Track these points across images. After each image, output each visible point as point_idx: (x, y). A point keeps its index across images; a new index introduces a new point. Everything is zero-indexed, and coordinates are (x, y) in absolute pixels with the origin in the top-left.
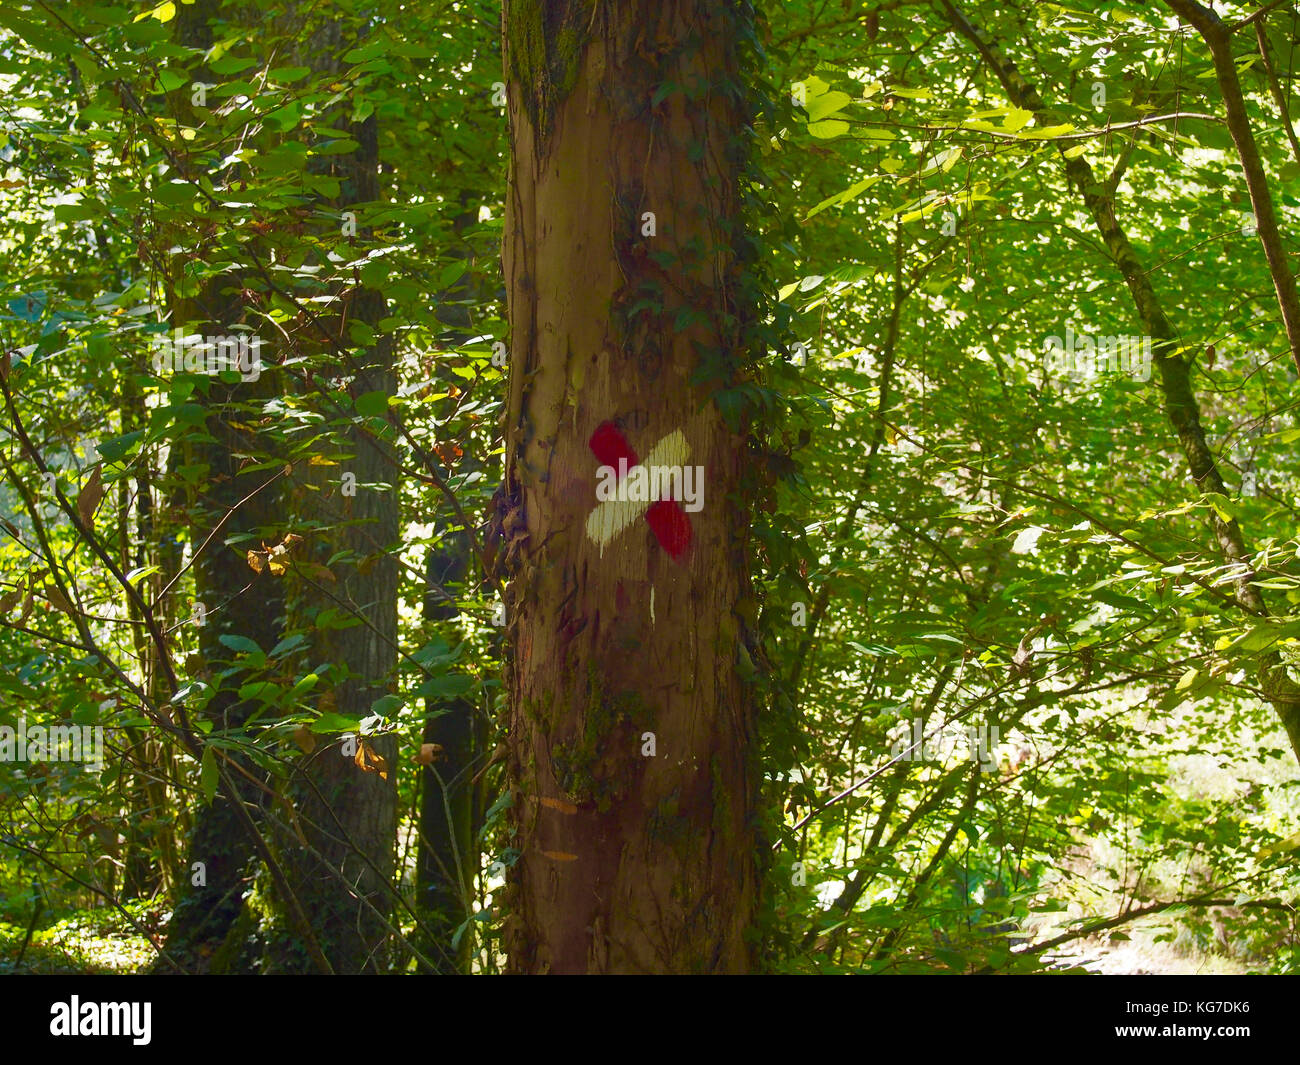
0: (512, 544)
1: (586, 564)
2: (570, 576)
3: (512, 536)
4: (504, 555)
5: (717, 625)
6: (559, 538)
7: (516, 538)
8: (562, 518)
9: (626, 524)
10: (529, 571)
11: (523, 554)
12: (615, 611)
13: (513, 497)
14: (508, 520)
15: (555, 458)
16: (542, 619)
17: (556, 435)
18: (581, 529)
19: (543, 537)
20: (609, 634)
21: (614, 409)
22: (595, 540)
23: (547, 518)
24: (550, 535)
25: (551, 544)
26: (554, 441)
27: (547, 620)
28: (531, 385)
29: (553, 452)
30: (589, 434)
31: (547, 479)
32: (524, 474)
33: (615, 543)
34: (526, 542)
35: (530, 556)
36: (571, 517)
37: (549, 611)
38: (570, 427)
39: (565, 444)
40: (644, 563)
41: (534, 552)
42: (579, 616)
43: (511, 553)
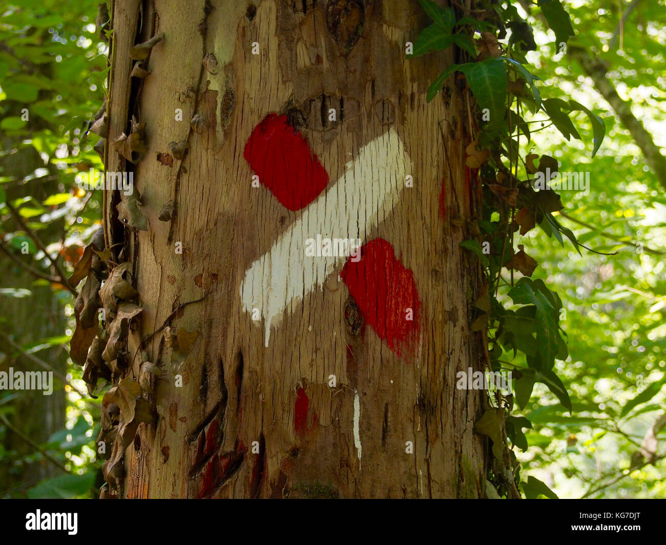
0: (115, 325)
1: (240, 356)
2: (214, 378)
3: (115, 312)
4: (102, 344)
5: (459, 454)
6: (193, 314)
7: (121, 315)
8: (197, 280)
9: (309, 286)
10: (143, 370)
11: (133, 343)
12: (292, 438)
13: (116, 250)
14: (107, 287)
15: (185, 178)
16: (165, 452)
17: (188, 141)
18: (232, 298)
19: (166, 313)
20: (282, 478)
21: (285, 94)
22: (256, 317)
23: (172, 280)
24: (179, 310)
25: (179, 323)
26: (183, 153)
27: (172, 452)
28: (145, 65)
29: (182, 170)
30: (243, 136)
31: (172, 216)
32: (134, 210)
33: (289, 320)
34: (138, 322)
35: (143, 346)
36: (215, 276)
37: (176, 438)
38: (211, 125)
39: (202, 156)
40: (341, 352)
41: (151, 338)
42: (228, 447)
43: (112, 341)
